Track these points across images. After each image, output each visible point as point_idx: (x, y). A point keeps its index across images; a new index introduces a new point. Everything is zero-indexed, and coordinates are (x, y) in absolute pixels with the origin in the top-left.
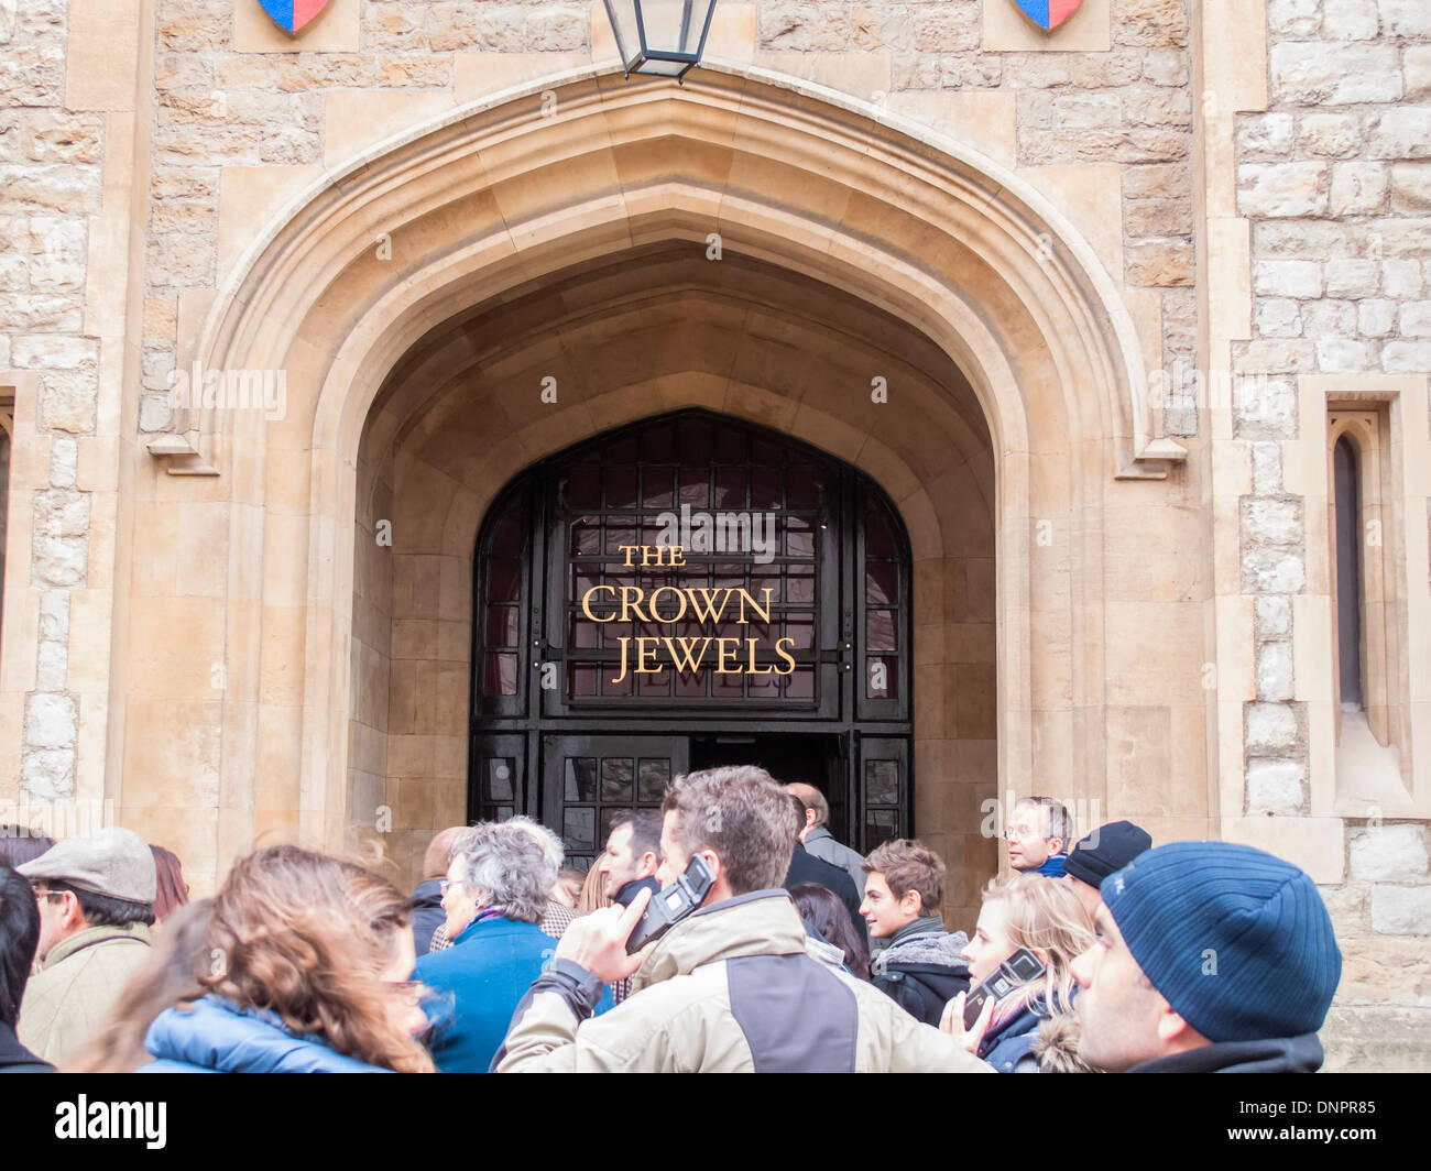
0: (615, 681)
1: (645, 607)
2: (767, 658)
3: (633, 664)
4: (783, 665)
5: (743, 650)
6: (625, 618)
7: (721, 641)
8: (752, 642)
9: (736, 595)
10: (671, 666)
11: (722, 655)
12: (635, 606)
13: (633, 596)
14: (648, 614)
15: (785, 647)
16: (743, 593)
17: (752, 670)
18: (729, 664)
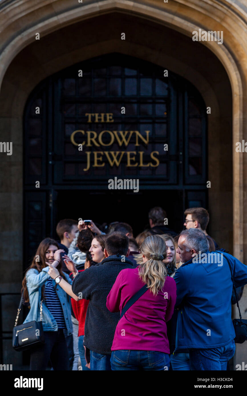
0: (85, 170)
1: (97, 139)
2: (147, 159)
3: (92, 162)
4: (154, 163)
5: (138, 156)
6: (89, 144)
7: (128, 153)
8: (141, 153)
9: (134, 134)
10: (107, 162)
11: (129, 159)
12: (93, 140)
13: (92, 136)
14: (98, 143)
15: (155, 155)
16: (137, 133)
17: (142, 165)
18: (132, 162)
